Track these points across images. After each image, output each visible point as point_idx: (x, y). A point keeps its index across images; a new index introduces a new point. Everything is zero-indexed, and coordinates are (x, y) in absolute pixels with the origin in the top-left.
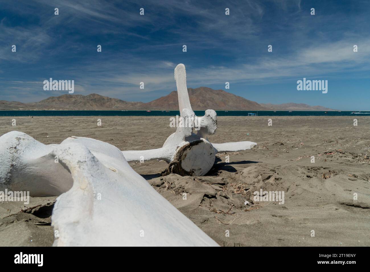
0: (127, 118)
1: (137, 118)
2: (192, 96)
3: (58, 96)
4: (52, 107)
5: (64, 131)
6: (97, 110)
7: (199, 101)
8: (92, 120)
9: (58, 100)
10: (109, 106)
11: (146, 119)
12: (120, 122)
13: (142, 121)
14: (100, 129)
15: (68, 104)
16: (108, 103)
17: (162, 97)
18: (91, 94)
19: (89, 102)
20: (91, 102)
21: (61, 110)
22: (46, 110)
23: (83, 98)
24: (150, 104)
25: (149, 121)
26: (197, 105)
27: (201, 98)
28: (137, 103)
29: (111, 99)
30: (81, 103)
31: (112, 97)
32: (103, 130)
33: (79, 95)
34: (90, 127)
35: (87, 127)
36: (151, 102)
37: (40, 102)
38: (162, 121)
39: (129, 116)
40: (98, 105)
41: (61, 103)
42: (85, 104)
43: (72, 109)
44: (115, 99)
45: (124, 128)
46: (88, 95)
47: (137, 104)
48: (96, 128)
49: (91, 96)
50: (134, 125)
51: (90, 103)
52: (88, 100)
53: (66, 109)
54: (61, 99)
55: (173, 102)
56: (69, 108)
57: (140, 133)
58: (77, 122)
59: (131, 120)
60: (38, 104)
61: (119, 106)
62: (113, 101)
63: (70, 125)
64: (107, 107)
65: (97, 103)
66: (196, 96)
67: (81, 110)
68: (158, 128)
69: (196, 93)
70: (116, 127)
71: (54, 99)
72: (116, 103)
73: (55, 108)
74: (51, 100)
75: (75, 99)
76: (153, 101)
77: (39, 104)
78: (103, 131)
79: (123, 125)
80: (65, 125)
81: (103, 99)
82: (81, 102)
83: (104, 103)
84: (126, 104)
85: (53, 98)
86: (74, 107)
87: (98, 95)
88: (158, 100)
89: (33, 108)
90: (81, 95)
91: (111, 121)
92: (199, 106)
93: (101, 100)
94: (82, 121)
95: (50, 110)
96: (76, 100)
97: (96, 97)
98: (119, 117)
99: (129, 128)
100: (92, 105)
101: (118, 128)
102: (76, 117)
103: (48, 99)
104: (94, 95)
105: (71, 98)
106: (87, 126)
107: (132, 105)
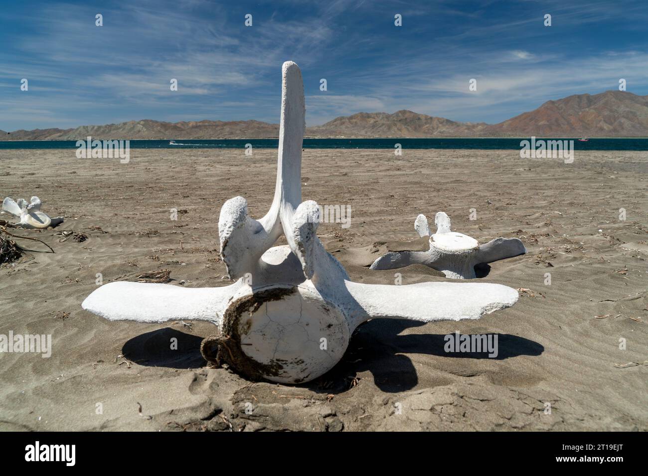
0: (448, 152)
1: (466, 154)
2: (587, 109)
3: (349, 116)
4: (340, 133)
5: (336, 175)
6: (408, 138)
7: (602, 119)
8: (388, 157)
9: (350, 122)
10: (428, 130)
11: (482, 156)
12: (432, 161)
13: (472, 160)
14: (394, 172)
15: (364, 127)
16: (427, 125)
17: (525, 113)
18: (400, 112)
19: (395, 125)
20: (399, 124)
21: (353, 137)
22: (332, 137)
23: (387, 118)
24: (501, 125)
25: (486, 160)
26: (596, 127)
27: (606, 113)
28: (478, 124)
29: (431, 118)
30: (384, 126)
31: (434, 116)
32: (396, 175)
33: (380, 113)
34: (381, 168)
35: (373, 169)
36: (504, 122)
37: (324, 126)
38: (512, 160)
39: (453, 150)
40: (410, 129)
41: (353, 127)
42: (389, 128)
43: (369, 137)
44: (438, 119)
45: (435, 173)
46: (395, 114)
47: (477, 126)
48: (388, 170)
49: (400, 115)
50: (456, 166)
51: (398, 126)
52: (394, 120)
53: (361, 135)
54: (354, 120)
55: (546, 123)
56: (365, 134)
57: (456, 183)
58: (364, 159)
59: (454, 158)
60: (321, 129)
61: (444, 131)
62: (435, 123)
63: (352, 164)
64: (425, 132)
65: (408, 126)
66: (595, 109)
67: (384, 137)
68: (496, 174)
69: (595, 103)
70: (421, 170)
71: (343, 120)
72: (440, 125)
73: (344, 134)
74: (339, 122)
75: (375, 120)
76: (507, 121)
77: (323, 128)
78: (395, 177)
79: (435, 166)
80: (343, 164)
81: (419, 119)
82: (383, 124)
83: (420, 126)
84: (458, 126)
85: (342, 118)
86: (373, 132)
87: (411, 112)
88: (516, 118)
89: (314, 134)
90: (383, 113)
91: (418, 159)
92: (602, 129)
93: (414, 120)
94: (372, 157)
95: (338, 137)
96: (375, 122)
97: (407, 115)
98: (435, 152)
99: (444, 172)
100: (400, 130)
101: (425, 171)
102: (366, 150)
103: (335, 121)
104: (404, 112)
105: (368, 118)
106: (375, 167)
107: (468, 128)
